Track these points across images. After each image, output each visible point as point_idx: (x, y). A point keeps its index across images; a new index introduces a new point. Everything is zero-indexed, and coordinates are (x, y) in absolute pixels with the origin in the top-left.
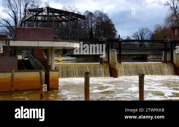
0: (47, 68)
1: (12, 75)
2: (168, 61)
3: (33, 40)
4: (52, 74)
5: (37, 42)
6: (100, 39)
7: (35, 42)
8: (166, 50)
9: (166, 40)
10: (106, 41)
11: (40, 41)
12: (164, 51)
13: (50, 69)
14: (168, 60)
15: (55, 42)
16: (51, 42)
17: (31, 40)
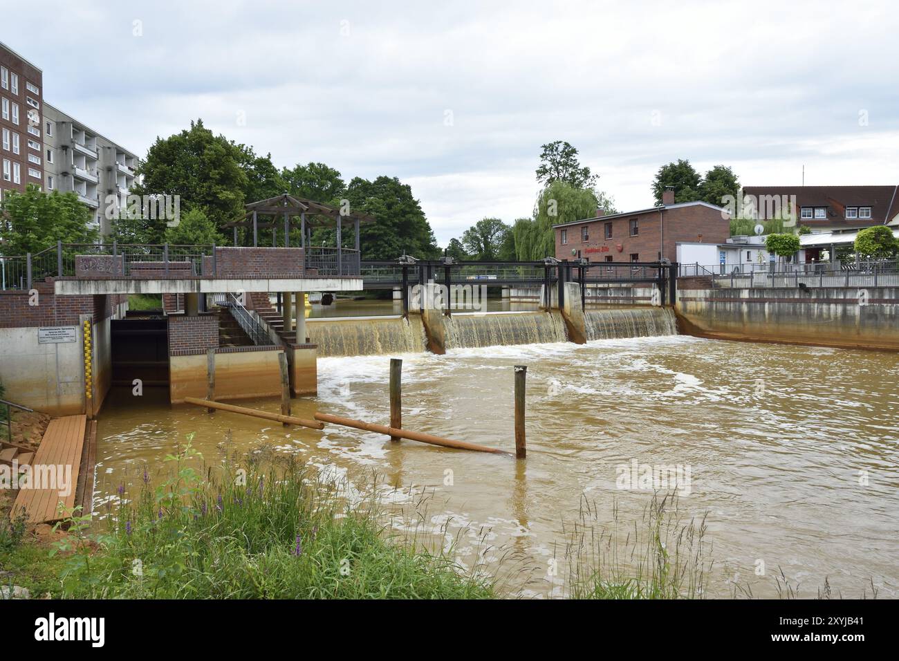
0: (288, 340)
1: (211, 361)
2: (553, 309)
3: (254, 278)
4: (300, 355)
5: (266, 281)
6: (402, 261)
7: (261, 281)
8: (549, 282)
9: (548, 262)
10: (416, 265)
11: (272, 279)
12: (543, 286)
13: (295, 341)
14: (552, 305)
15: (308, 281)
16: (298, 281)
17: (250, 278)
